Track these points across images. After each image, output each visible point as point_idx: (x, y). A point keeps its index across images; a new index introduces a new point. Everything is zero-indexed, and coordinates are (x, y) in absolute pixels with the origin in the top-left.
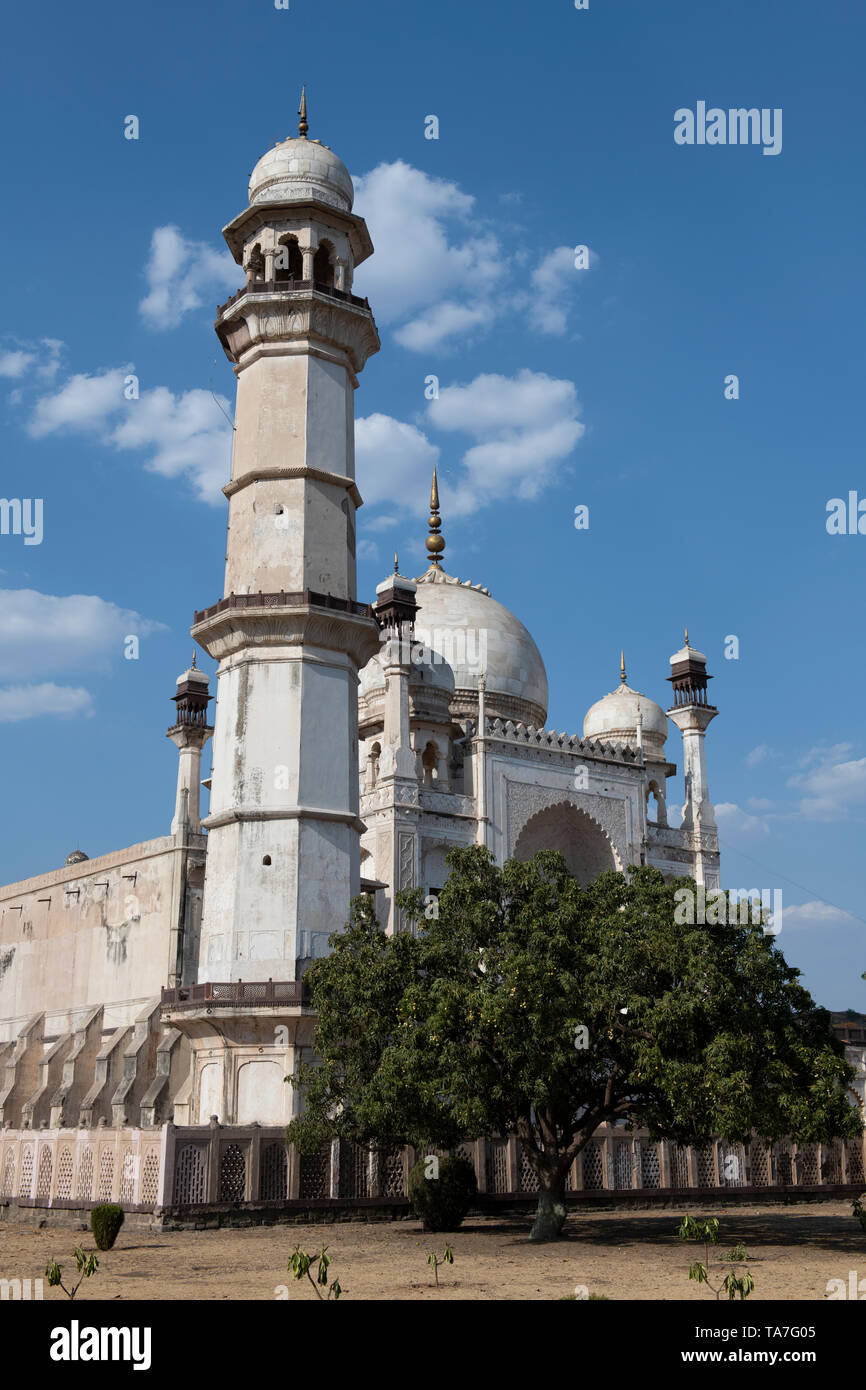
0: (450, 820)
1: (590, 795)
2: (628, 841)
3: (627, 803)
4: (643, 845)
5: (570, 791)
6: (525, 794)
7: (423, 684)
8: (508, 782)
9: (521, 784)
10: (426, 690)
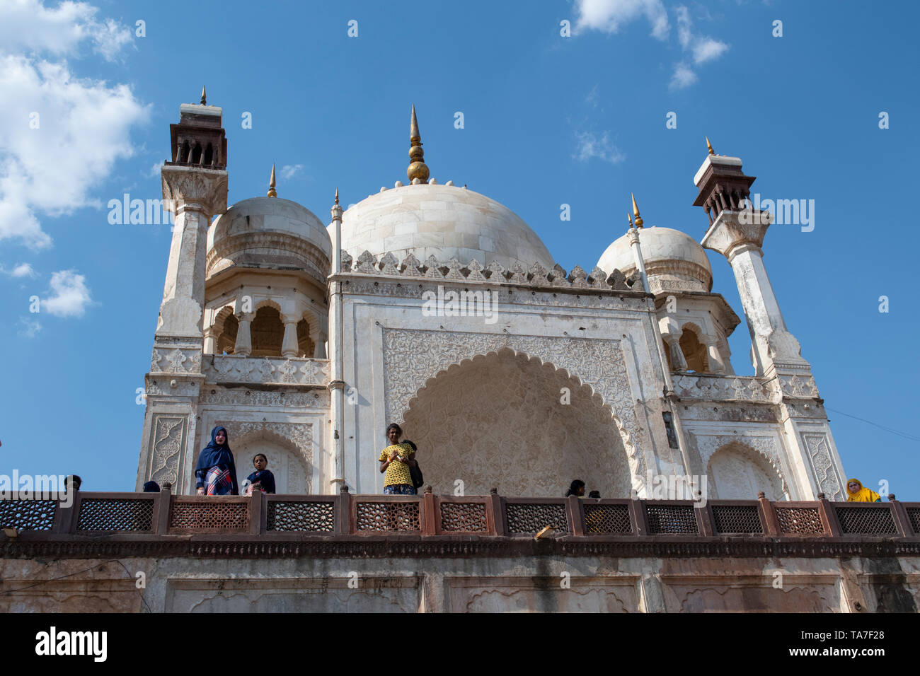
0: (275, 394)
1: (550, 338)
2: (636, 394)
3: (624, 344)
4: (666, 399)
5: (509, 335)
6: (421, 344)
7: (251, 231)
8: (386, 330)
9: (412, 331)
10: (256, 239)
